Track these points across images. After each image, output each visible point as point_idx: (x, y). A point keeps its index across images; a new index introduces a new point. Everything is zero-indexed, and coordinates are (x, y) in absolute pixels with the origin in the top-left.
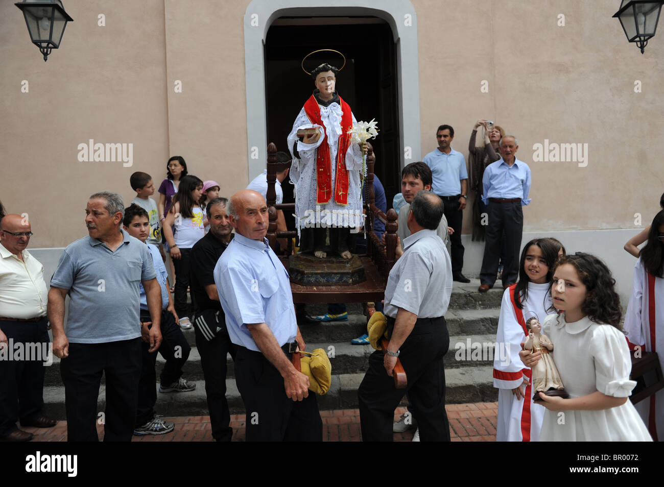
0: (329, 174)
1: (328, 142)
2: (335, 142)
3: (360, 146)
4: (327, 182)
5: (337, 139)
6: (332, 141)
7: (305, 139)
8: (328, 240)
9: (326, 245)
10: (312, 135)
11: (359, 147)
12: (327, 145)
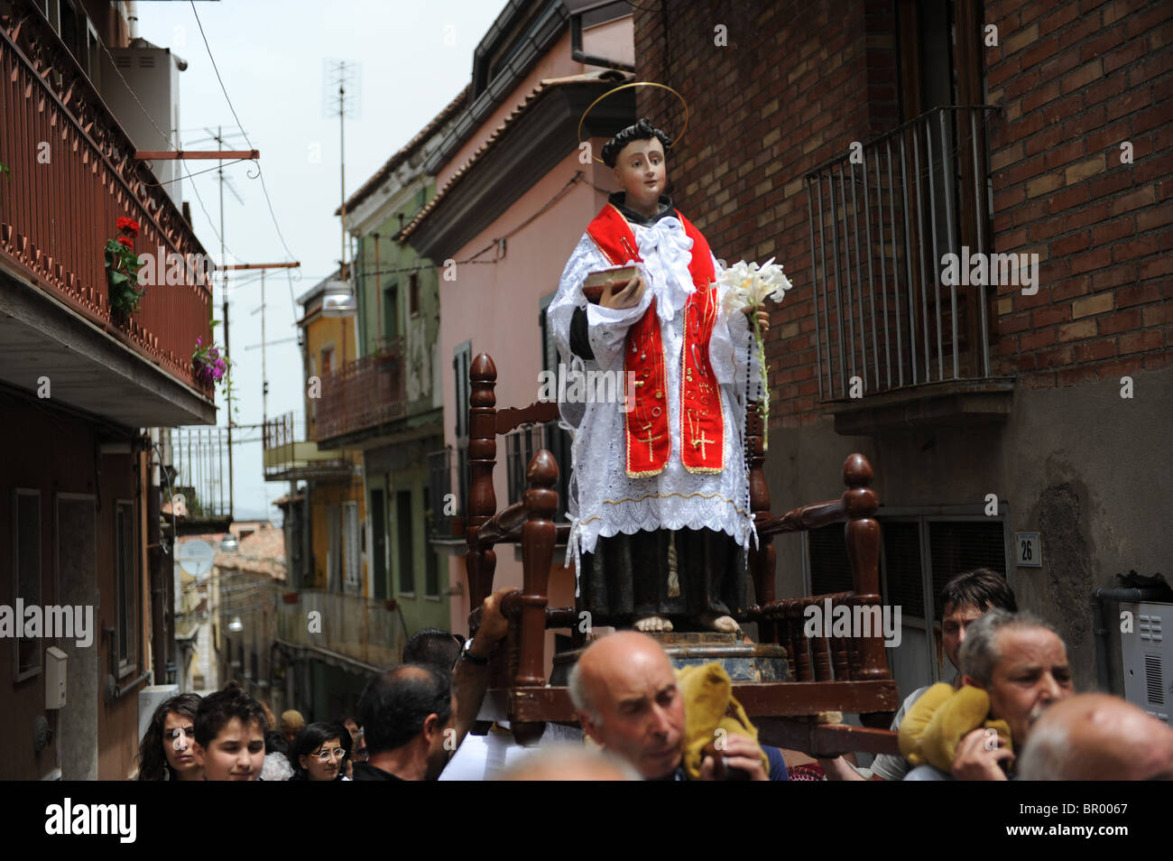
0: (659, 395)
1: (659, 312)
2: (677, 313)
3: (747, 315)
4: (653, 418)
5: (680, 305)
6: (666, 311)
7: (606, 295)
8: (673, 581)
9: (670, 595)
10: (624, 285)
11: (745, 318)
12: (657, 320)
